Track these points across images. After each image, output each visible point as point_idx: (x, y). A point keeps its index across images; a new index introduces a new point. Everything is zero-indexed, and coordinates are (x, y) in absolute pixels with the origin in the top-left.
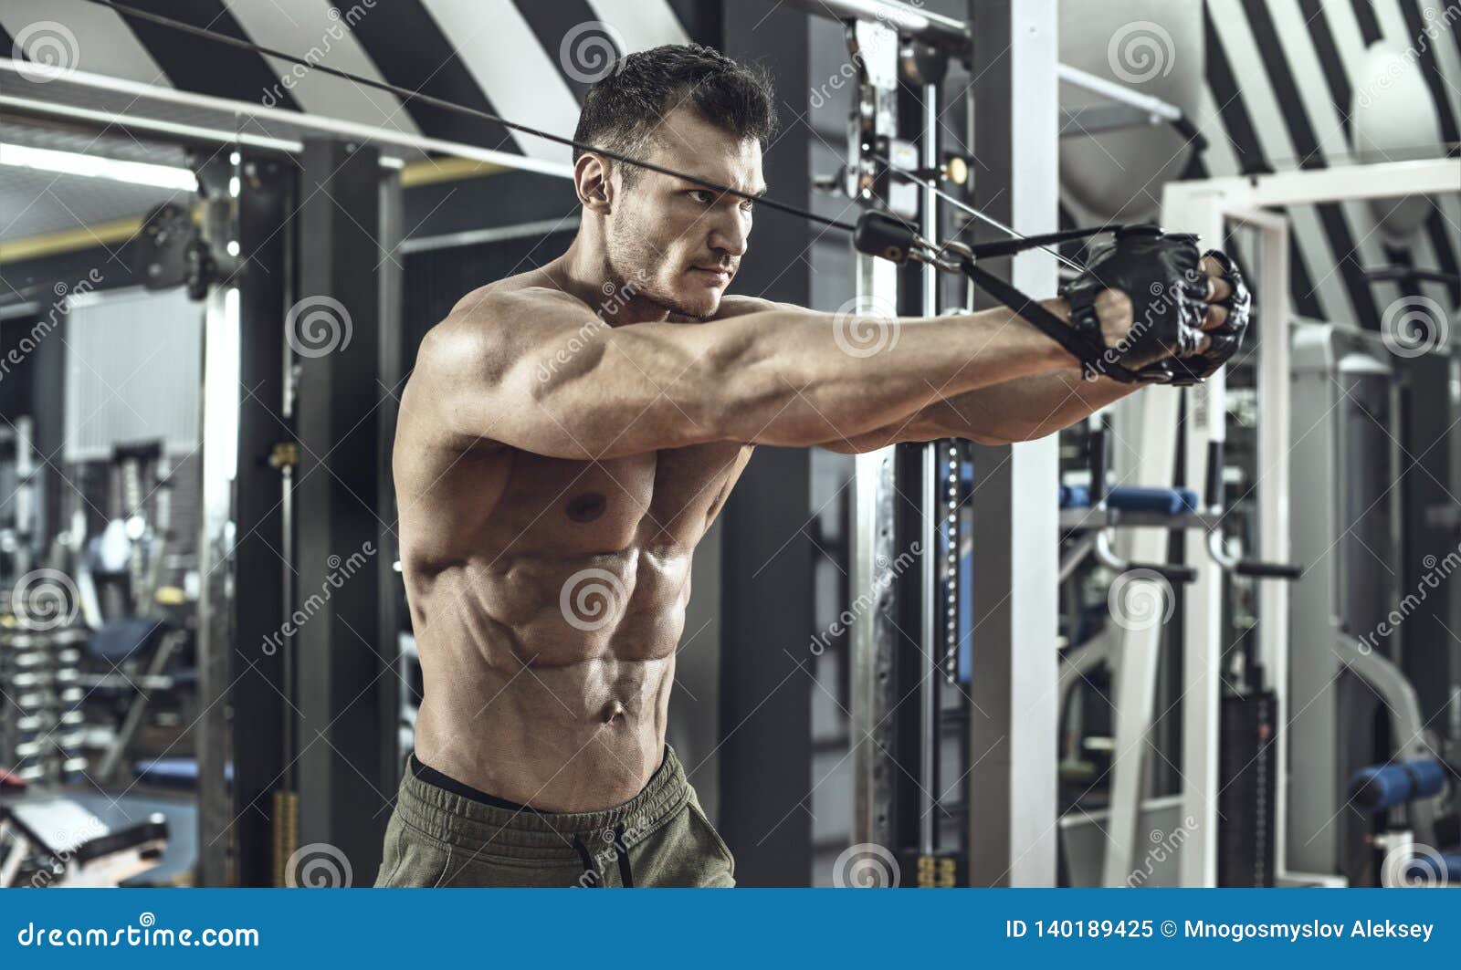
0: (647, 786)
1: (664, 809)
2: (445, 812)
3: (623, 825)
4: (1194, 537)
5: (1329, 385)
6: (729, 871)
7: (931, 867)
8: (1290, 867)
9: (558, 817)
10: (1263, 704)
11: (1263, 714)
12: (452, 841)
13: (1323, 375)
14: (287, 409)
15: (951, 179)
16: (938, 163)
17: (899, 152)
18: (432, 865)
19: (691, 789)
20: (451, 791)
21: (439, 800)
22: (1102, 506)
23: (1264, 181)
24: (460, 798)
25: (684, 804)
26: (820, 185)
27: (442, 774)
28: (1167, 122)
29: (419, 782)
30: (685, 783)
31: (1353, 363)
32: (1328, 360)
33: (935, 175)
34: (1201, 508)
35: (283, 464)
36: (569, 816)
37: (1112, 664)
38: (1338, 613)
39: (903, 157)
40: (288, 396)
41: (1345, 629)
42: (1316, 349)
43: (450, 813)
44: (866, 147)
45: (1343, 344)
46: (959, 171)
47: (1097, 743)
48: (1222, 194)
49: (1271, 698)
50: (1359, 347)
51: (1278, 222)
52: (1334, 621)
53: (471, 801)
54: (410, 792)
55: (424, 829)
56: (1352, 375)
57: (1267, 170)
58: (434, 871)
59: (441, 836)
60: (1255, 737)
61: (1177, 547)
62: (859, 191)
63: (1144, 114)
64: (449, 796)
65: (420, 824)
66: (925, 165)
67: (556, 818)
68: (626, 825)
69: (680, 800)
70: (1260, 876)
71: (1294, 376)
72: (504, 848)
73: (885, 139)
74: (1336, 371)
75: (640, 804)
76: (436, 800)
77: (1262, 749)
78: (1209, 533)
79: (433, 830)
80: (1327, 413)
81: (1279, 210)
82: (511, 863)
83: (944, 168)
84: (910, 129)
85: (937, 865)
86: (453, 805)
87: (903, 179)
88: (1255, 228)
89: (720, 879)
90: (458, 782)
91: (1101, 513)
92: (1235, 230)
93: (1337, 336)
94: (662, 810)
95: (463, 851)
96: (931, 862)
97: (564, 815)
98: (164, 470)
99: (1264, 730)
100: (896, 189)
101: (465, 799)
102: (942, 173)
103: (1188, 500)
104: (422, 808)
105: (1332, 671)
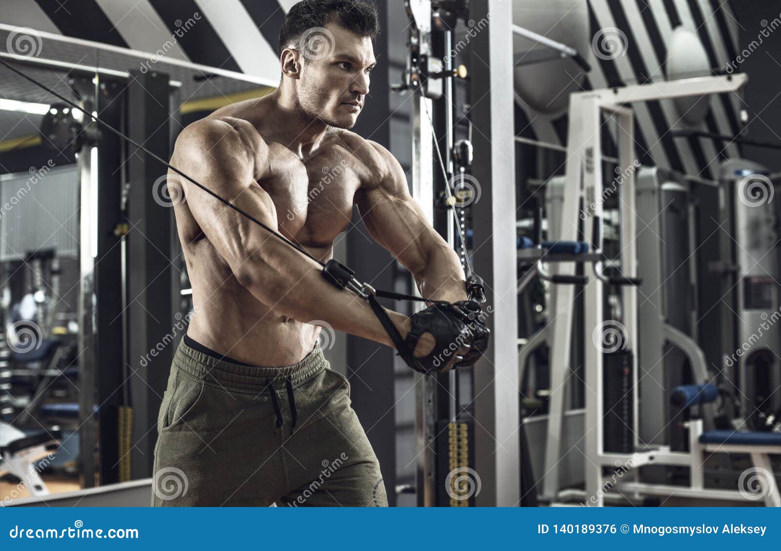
0: (305, 358)
1: (313, 371)
2: (201, 364)
3: (291, 376)
4: (588, 265)
5: (656, 196)
6: (348, 394)
7: (455, 428)
8: (640, 442)
9: (258, 368)
10: (625, 357)
11: (625, 363)
12: (204, 379)
13: (653, 192)
14: (123, 207)
15: (459, 76)
16: (453, 67)
17: (433, 63)
18: (195, 391)
19: (326, 361)
20: (205, 353)
21: (199, 358)
22: (539, 247)
23: (621, 90)
24: (209, 357)
25: (323, 369)
26: (394, 89)
27: (201, 345)
28: (570, 56)
29: (188, 348)
30: (324, 359)
31: (668, 186)
32: (656, 184)
33: (451, 73)
34: (590, 251)
35: (122, 234)
36: (264, 369)
37: (549, 343)
38: (663, 313)
39: (435, 66)
40: (124, 200)
41: (667, 321)
42: (650, 178)
43: (204, 365)
44: (415, 60)
45: (663, 177)
46: (463, 71)
47: (543, 393)
48: (599, 97)
49: (629, 354)
50: (671, 179)
51: (628, 112)
52: (661, 318)
53: (215, 359)
54: (182, 352)
55: (190, 372)
56: (669, 192)
57: (623, 85)
58: (195, 395)
59: (199, 376)
60: (621, 373)
61: (580, 269)
62: (411, 82)
63: (558, 52)
64: (204, 356)
65: (188, 369)
66: (446, 69)
67: (257, 369)
68: (292, 376)
69: (321, 367)
70: (625, 445)
71: (638, 193)
72: (230, 383)
73: (425, 57)
74: (660, 190)
75: (300, 368)
76: (198, 358)
77: (625, 379)
78: (594, 263)
79: (195, 373)
80: (656, 217)
81: (628, 105)
82: (234, 390)
83: (455, 70)
84: (438, 51)
85: (459, 427)
86: (206, 361)
87: (435, 76)
88: (617, 115)
89: (343, 399)
90: (209, 349)
91: (539, 250)
92: (606, 115)
93: (659, 172)
94: (311, 372)
95: (209, 384)
96: (455, 425)
97: (261, 368)
98: (55, 265)
99: (626, 370)
100: (431, 82)
101: (212, 358)
102: (454, 73)
103: (584, 248)
104: (189, 361)
105: (661, 342)
